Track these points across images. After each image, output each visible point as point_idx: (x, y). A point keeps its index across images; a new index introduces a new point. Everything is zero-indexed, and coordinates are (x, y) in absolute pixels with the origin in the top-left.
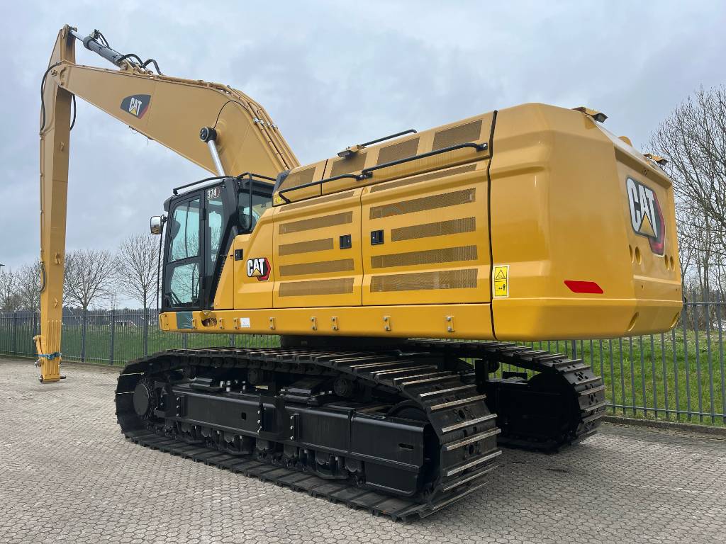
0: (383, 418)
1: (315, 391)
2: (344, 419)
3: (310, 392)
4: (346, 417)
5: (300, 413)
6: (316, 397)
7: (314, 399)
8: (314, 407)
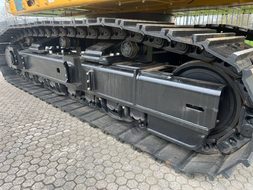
0: (169, 77)
1: (105, 52)
2: (130, 77)
3: (101, 53)
4: (132, 75)
5: (94, 70)
6: (107, 58)
7: (104, 59)
8: (105, 66)
